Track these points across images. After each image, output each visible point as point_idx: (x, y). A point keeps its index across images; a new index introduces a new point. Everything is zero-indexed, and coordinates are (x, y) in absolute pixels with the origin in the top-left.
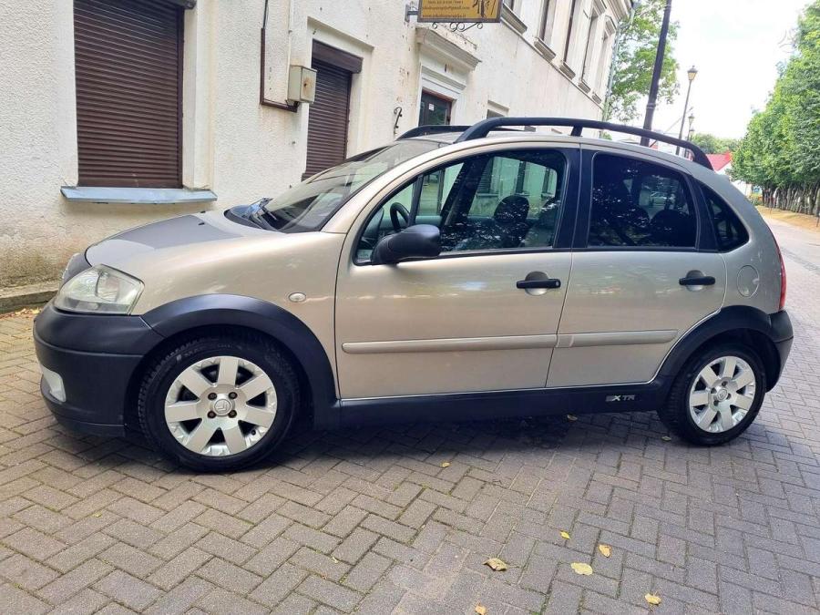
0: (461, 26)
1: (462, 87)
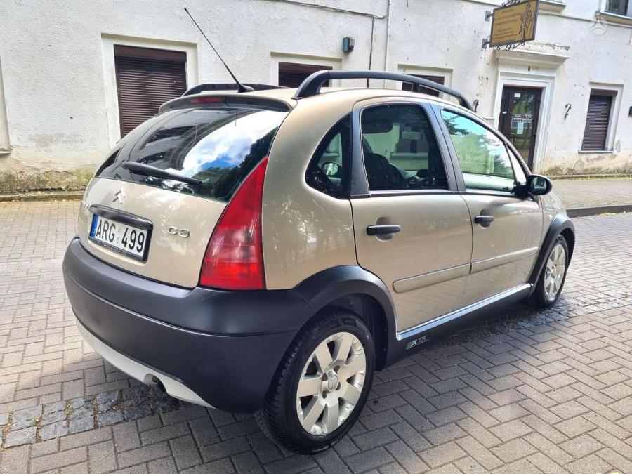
0: (513, 45)
1: (552, 78)
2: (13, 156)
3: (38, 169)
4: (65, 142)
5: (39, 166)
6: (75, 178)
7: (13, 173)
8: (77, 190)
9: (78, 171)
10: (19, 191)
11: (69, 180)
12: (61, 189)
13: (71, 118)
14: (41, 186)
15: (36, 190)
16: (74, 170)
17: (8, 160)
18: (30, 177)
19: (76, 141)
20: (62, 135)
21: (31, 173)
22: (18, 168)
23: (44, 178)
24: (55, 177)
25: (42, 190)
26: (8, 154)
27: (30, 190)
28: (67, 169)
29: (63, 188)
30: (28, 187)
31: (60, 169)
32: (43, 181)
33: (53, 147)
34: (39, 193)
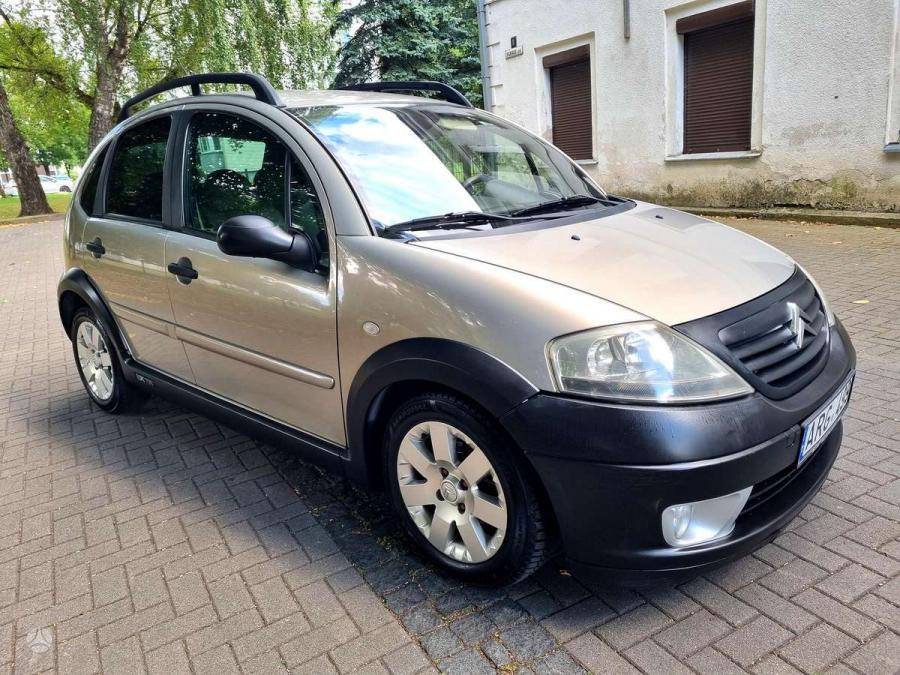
2: (763, 159)
3: (786, 177)
4: (824, 135)
5: (787, 172)
6: (829, 190)
7: (761, 181)
8: (830, 209)
9: (835, 180)
10: (764, 205)
11: (821, 192)
12: (809, 206)
13: (836, 97)
14: (788, 200)
15: (782, 206)
16: (830, 177)
17: (758, 165)
18: (777, 187)
19: (838, 133)
20: (821, 126)
21: (778, 182)
22: (766, 175)
23: (792, 189)
24: (805, 188)
25: (788, 206)
26: (757, 157)
27: (775, 206)
28: (821, 175)
29: (813, 204)
30: (773, 202)
31: (812, 176)
32: (791, 193)
33: (807, 144)
34: (785, 211)
